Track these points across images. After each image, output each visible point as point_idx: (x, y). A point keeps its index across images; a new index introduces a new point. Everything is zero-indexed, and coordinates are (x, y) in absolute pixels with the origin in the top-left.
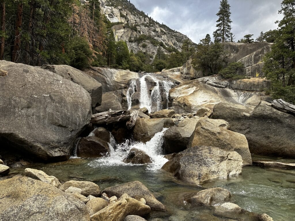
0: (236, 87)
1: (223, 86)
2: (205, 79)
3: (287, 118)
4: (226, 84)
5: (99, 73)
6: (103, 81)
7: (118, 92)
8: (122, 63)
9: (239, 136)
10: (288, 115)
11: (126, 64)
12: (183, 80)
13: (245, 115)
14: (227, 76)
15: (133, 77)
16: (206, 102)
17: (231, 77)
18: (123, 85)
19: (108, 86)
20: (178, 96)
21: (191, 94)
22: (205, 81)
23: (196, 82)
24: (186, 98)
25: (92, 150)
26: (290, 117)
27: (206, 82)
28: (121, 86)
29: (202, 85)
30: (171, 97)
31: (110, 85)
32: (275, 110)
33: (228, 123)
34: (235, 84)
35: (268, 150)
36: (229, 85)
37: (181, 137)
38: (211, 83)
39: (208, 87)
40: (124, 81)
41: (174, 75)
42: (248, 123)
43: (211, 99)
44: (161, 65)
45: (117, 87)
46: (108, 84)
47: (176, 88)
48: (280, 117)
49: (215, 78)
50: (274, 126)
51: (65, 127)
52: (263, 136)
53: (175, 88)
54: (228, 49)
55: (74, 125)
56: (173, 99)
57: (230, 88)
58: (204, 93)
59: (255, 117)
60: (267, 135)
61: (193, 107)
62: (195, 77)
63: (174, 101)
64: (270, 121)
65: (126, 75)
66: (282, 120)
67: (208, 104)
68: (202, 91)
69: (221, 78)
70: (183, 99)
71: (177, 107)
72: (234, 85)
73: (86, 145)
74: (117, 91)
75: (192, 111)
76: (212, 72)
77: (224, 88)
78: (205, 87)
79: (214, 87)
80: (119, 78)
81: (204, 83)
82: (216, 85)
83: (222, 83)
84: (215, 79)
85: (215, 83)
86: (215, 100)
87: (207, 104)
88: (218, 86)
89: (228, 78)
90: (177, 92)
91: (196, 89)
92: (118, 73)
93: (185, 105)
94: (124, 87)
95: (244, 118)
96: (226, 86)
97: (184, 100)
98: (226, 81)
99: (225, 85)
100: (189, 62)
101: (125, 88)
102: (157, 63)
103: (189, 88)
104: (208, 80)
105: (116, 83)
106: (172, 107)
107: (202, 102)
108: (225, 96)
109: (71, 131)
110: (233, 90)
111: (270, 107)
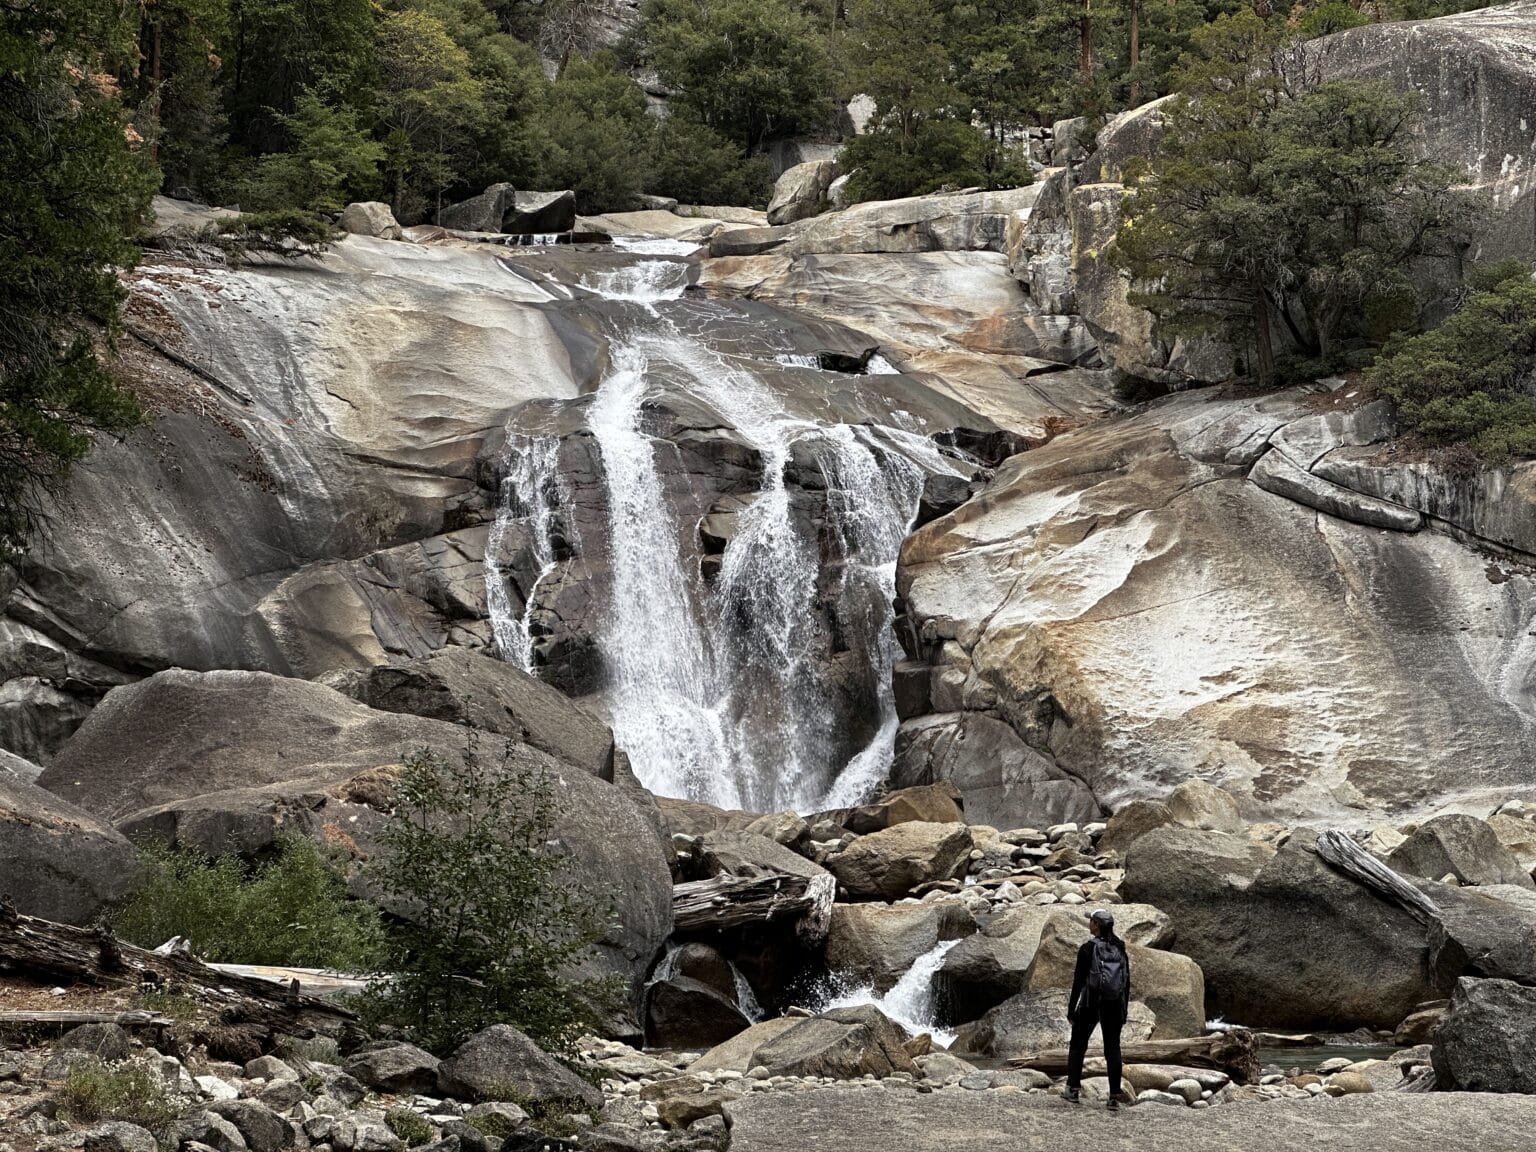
0: (1505, 532)
1: (1401, 515)
2: (1245, 429)
3: (1349, 898)
4: (1425, 494)
5: (159, 351)
6: (230, 454)
7: (392, 576)
8: (296, 125)
9: (1167, 960)
10: (1353, 888)
11: (349, 140)
12: (1039, 392)
13: (1231, 886)
14: (1434, 415)
15: (504, 373)
16: (1231, 687)
17: (1475, 432)
18: (430, 491)
19: (289, 506)
20: (987, 610)
21: (1103, 601)
22: (1244, 450)
23: (1155, 457)
24: (1064, 643)
25: (697, 1023)
26: (1358, 893)
27: (1248, 463)
28: (412, 503)
29: (1209, 498)
30: (921, 620)
31: (309, 502)
32: (1320, 869)
33: (1164, 915)
34: (1495, 506)
35: (1300, 1012)
36: (1454, 509)
37: (1000, 970)
38: (1294, 478)
39: (1263, 518)
40: (430, 439)
41: (942, 313)
42: (1242, 916)
43: (1272, 659)
44: (756, 72)
45: (373, 520)
46: (287, 489)
47: (967, 519)
48: (1332, 897)
49: (1337, 430)
50: (1315, 928)
51: (617, 946)
52: (1287, 961)
53: (952, 523)
54: (1476, 107)
55: (638, 939)
56: (941, 640)
57: (1458, 540)
58: (1224, 584)
59: (1261, 894)
60: (1299, 957)
61: (1114, 735)
62: (1154, 374)
63: (953, 662)
64: (1306, 910)
65: (428, 361)
66: (1335, 904)
67: (1246, 702)
68: (1206, 571)
69: (1386, 431)
70: (1032, 649)
71: (981, 727)
72: (1490, 516)
73: (678, 1006)
74: (377, 562)
75: (1112, 768)
76: (1312, 350)
77: (1413, 532)
78: (1240, 518)
79: (1324, 524)
80: (367, 403)
81: (1231, 474)
82: (1340, 497)
83: (1392, 484)
84: (1329, 440)
85: (1326, 476)
86: (1310, 664)
87: (1233, 706)
88: (1357, 507)
89: (1445, 436)
90: (981, 574)
91: (1148, 547)
92: (343, 342)
93: (1051, 712)
94: (448, 514)
95: (1229, 894)
96: (1422, 514)
97: (1041, 664)
98: (1424, 469)
99: (1417, 506)
100: (1095, 206)
101: (456, 519)
102: (700, 42)
103: (1091, 526)
104: (1267, 447)
105: (361, 467)
106: (936, 720)
107: (1195, 685)
108: (1399, 627)
109: (633, 961)
110: (1479, 556)
111: (1312, 858)
